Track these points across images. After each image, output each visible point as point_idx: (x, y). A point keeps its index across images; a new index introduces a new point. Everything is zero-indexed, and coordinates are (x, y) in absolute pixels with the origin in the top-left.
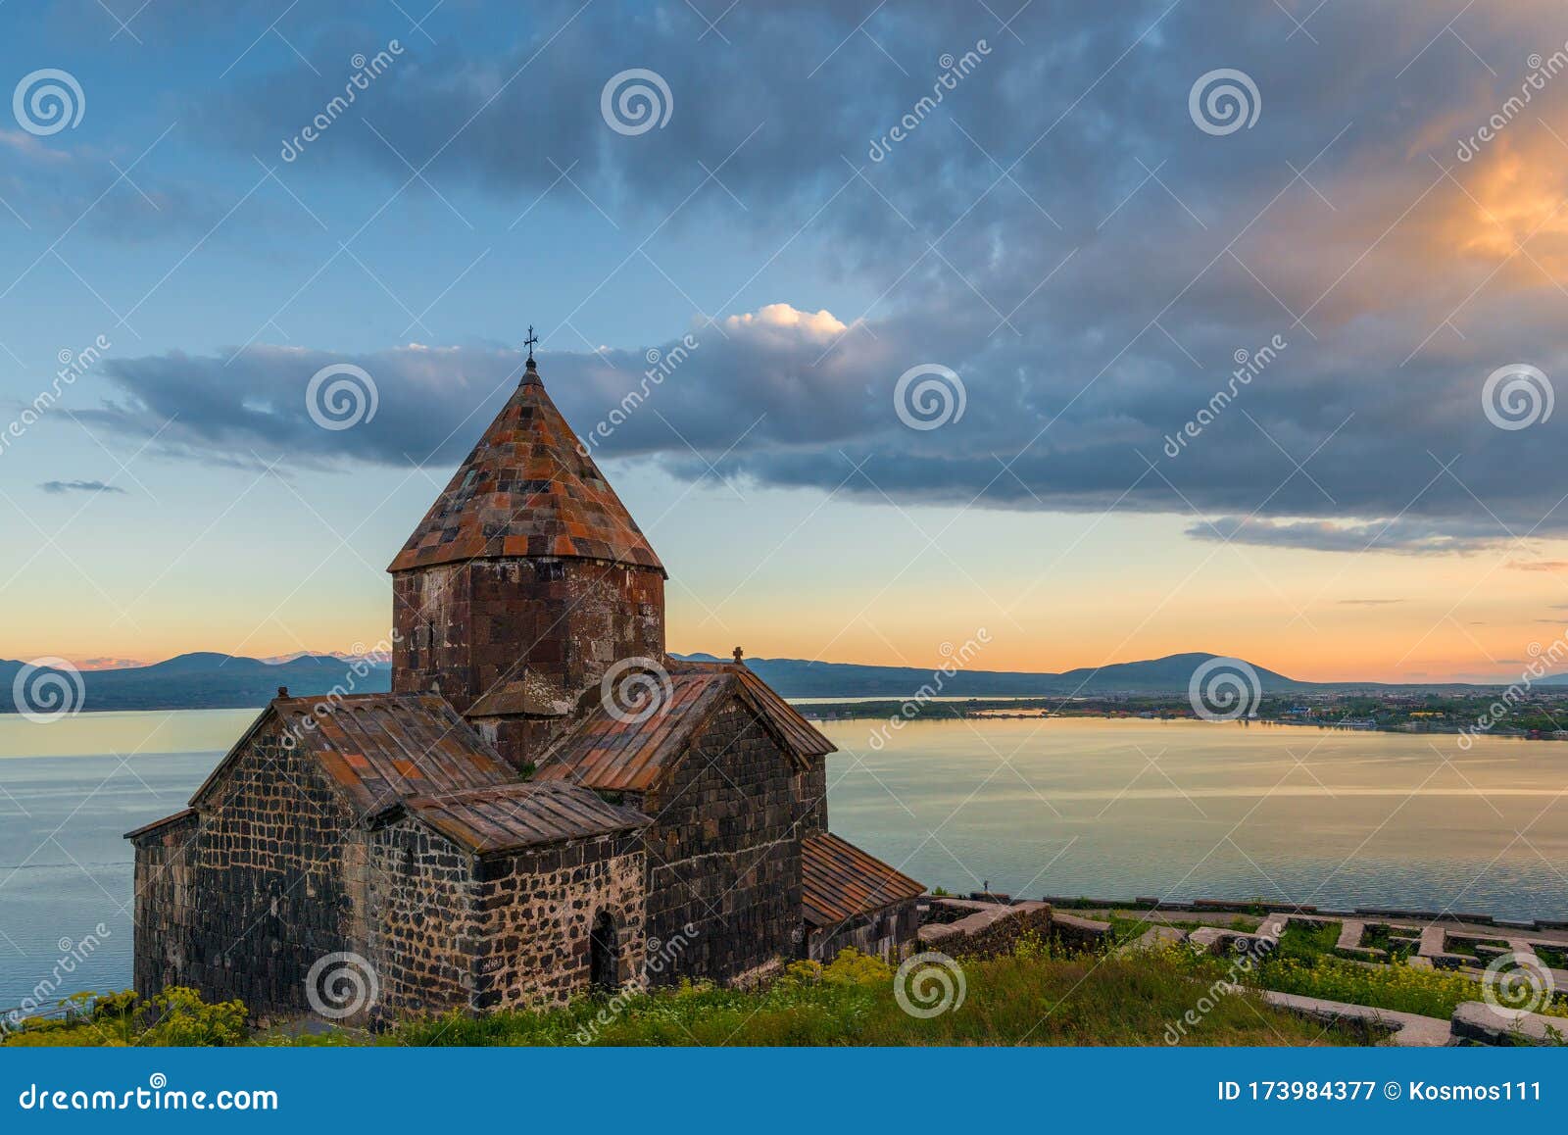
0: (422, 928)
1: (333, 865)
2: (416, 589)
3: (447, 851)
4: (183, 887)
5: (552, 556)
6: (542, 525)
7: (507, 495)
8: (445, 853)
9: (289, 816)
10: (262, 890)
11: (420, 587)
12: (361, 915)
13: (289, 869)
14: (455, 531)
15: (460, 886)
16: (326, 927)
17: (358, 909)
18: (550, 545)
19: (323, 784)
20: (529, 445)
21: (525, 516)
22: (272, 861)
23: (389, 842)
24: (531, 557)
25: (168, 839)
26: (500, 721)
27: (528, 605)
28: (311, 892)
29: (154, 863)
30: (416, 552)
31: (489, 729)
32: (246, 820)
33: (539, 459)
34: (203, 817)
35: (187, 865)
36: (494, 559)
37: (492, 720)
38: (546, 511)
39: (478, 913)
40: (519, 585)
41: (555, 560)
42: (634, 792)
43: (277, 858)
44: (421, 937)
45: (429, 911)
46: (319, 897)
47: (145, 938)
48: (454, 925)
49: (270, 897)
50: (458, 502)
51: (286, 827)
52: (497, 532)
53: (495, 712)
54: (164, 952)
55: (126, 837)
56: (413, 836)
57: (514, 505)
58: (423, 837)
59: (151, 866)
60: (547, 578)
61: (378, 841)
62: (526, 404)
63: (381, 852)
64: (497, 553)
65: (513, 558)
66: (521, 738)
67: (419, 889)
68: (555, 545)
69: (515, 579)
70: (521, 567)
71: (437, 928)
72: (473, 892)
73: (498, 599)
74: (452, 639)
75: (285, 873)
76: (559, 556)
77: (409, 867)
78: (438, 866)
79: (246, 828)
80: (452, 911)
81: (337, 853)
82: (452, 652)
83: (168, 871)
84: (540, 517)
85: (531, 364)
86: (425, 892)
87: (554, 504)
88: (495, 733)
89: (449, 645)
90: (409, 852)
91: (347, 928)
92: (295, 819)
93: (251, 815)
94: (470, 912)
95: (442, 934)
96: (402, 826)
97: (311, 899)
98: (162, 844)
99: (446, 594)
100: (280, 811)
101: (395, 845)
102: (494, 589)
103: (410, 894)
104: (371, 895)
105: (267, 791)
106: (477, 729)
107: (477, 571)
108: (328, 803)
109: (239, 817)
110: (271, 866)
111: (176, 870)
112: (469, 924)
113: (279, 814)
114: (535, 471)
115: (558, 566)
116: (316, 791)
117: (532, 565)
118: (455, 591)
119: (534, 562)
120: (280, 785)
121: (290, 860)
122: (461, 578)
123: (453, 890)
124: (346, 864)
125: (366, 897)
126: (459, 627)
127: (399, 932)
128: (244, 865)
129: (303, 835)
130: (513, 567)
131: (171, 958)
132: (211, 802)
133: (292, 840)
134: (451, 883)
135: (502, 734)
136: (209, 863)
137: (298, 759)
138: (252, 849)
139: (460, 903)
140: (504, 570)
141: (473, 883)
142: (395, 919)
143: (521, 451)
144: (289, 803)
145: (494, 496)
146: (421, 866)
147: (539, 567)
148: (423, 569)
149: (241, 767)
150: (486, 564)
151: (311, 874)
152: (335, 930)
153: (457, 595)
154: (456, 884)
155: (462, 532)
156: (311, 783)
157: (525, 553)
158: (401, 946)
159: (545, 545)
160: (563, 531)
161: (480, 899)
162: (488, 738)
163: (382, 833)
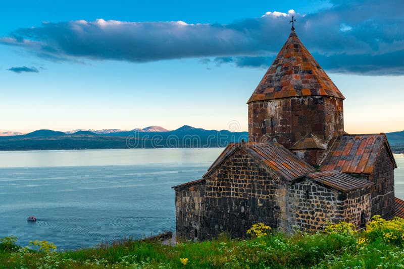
0: (314, 216)
1: (271, 196)
2: (265, 107)
3: (326, 191)
4: (199, 203)
5: (319, 96)
6: (313, 85)
7: (298, 75)
8: (324, 192)
9: (249, 181)
10: (237, 204)
11: (266, 106)
12: (285, 211)
13: (250, 198)
14: (281, 87)
15: (332, 203)
16: (268, 216)
17: (283, 209)
18: (318, 92)
19: (264, 170)
20: (301, 58)
21: (307, 82)
22: (242, 195)
23: (297, 188)
24: (312, 96)
25: (191, 188)
26: (305, 151)
27: (311, 112)
28: (260, 205)
29: (185, 195)
30: (263, 95)
31: (301, 154)
32: (229, 182)
33: (305, 62)
34: (208, 181)
35: (200, 196)
36: (299, 97)
37: (302, 151)
38: (313, 80)
39: (341, 210)
40: (308, 106)
41: (320, 97)
42: (366, 174)
43: (243, 194)
44: (313, 218)
45: (317, 210)
46: (264, 206)
47: (182, 220)
48: (329, 214)
49: (241, 206)
50: (277, 77)
51: (247, 184)
52: (299, 88)
53: (304, 148)
54: (191, 224)
55: (172, 188)
56: (309, 187)
57: (302, 78)
58: (314, 187)
59: (183, 197)
60: (317, 103)
61: (292, 188)
62: (295, 43)
63: (294, 192)
64: (300, 95)
65: (306, 96)
66: (315, 156)
67: (312, 203)
68: (319, 92)
69: (306, 103)
70: (308, 100)
71: (322, 215)
72: (338, 204)
73: (301, 110)
74: (282, 123)
75: (248, 199)
76: (322, 96)
77: (307, 196)
78: (322, 196)
79: (229, 185)
80: (328, 210)
81: (272, 192)
82: (282, 129)
83: (192, 198)
84: (312, 83)
85: (293, 29)
86: (315, 204)
87: (315, 78)
88: (303, 155)
89: (281, 126)
90: (307, 192)
91: (277, 216)
92: (252, 182)
93: (231, 181)
94: (336, 210)
95: (324, 217)
96: (304, 183)
97: (260, 207)
98: (188, 190)
99: (279, 109)
100: (245, 179)
101: (301, 189)
102: (299, 107)
103: (308, 205)
104: (289, 205)
105: (238, 173)
106: (295, 154)
107: (293, 101)
108: (267, 176)
109: (225, 181)
110: (241, 196)
111: (195, 198)
112: (336, 214)
113: (245, 180)
114: (306, 67)
115: (321, 99)
116: (262, 172)
117: (312, 99)
118: (283, 107)
119: (313, 98)
120: (245, 171)
121: (250, 195)
122: (286, 103)
123: (329, 203)
124: (277, 196)
125: (287, 206)
126: (286, 119)
127: (303, 217)
128: (228, 196)
129: (256, 186)
130: (306, 99)
131: (193, 226)
132: (212, 176)
133: (251, 188)
134: (327, 201)
135: (306, 155)
136: (212, 196)
137: (252, 162)
138: (232, 191)
139: (332, 207)
140: (303, 101)
141: (339, 201)
142: (301, 212)
143: (298, 60)
144: (249, 176)
145: (294, 75)
146: (313, 196)
147: (315, 99)
148: (268, 100)
149: (225, 165)
150: (296, 99)
151: (260, 199)
152: (272, 217)
153: (284, 109)
154: (330, 202)
155: (284, 88)
156: (259, 170)
157: (310, 94)
158: (303, 221)
159: (316, 92)
160: (321, 87)
161: (341, 206)
162: (300, 156)
163: (294, 186)
